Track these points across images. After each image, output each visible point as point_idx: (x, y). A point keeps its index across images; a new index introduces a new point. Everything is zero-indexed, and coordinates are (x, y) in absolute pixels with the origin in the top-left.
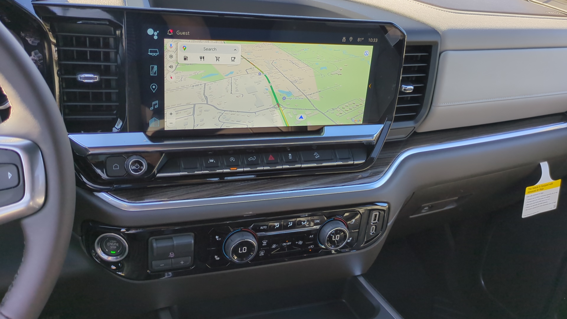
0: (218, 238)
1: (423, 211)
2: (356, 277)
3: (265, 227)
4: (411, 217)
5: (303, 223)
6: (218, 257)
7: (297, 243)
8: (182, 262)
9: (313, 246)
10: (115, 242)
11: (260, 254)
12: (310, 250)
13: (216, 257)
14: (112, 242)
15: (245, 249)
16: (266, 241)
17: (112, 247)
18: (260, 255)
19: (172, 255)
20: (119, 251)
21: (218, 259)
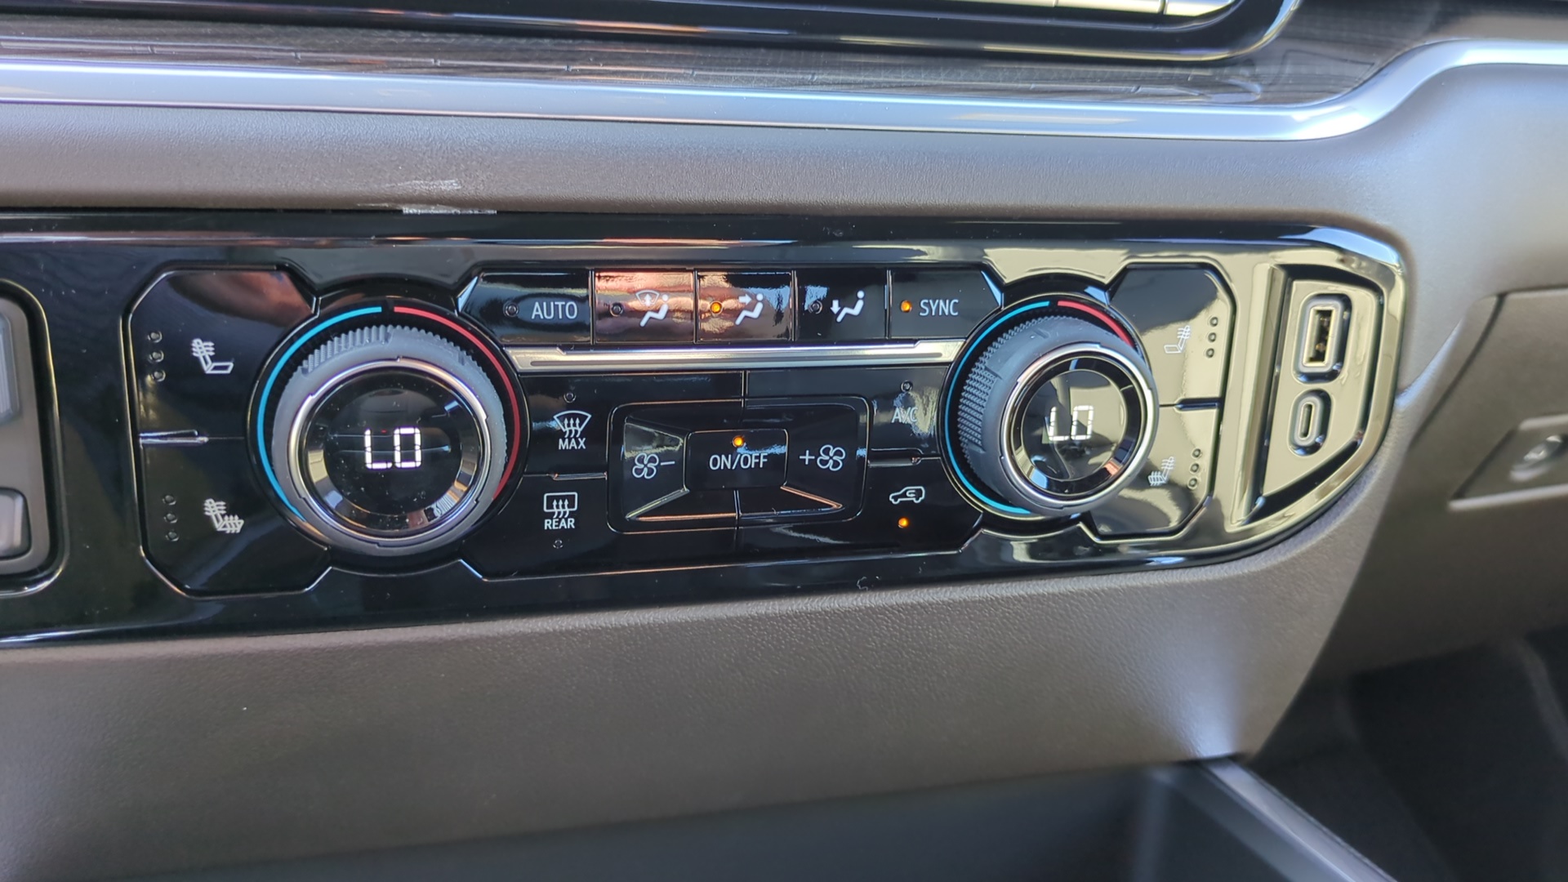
0: (213, 359)
1: (1520, 475)
2: (1197, 768)
3: (567, 310)
4: (1460, 505)
5: (842, 307)
6: (230, 511)
7: (807, 457)
9: (918, 494)
11: (551, 516)
12: (904, 523)
13: (213, 508)
15: (408, 442)
16: (583, 418)
18: (547, 524)
21: (236, 526)
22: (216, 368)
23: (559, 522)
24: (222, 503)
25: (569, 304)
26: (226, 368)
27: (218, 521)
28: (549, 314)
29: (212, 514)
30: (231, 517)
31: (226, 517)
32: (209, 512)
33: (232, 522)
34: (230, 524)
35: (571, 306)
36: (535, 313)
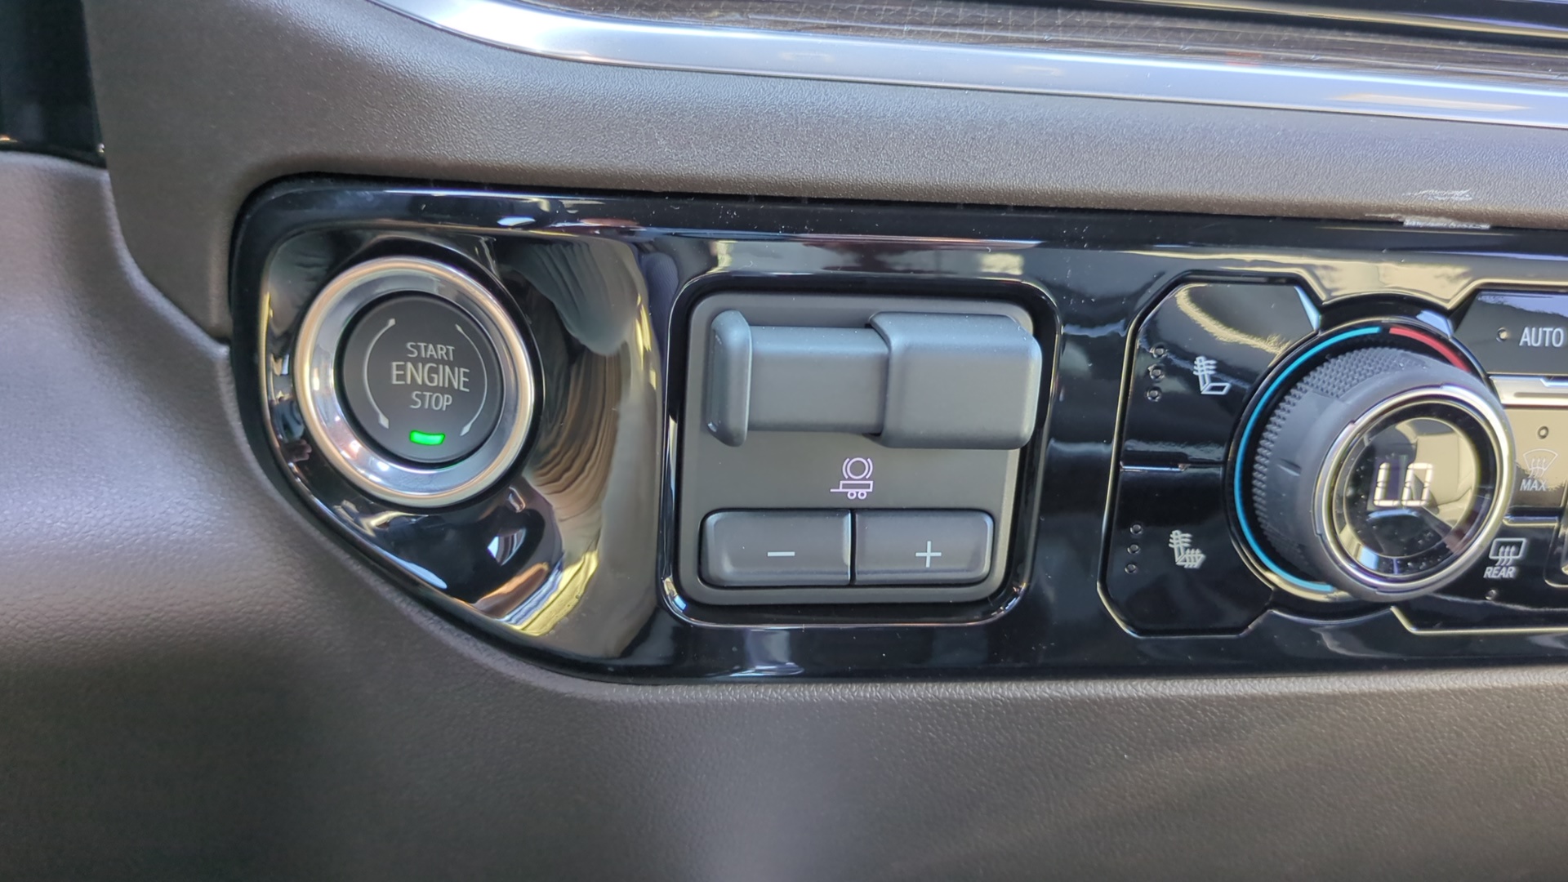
0: (1213, 379)
3: (1554, 338)
6: (1193, 545)
8: (929, 554)
10: (442, 362)
11: (1494, 564)
13: (1178, 540)
14: (425, 361)
16: (1550, 457)
17: (422, 398)
18: (1488, 572)
19: (857, 479)
20: (466, 429)
21: (1195, 561)
22: (1213, 389)
23: (1500, 571)
24: (1188, 535)
25: (1557, 330)
26: (1222, 388)
27: (1180, 554)
28: (1537, 341)
29: (1175, 547)
30: (1193, 551)
31: (1188, 551)
32: (1172, 544)
33: (1192, 556)
34: (1190, 558)
35: (1559, 333)
36: (1523, 340)
